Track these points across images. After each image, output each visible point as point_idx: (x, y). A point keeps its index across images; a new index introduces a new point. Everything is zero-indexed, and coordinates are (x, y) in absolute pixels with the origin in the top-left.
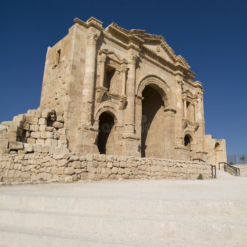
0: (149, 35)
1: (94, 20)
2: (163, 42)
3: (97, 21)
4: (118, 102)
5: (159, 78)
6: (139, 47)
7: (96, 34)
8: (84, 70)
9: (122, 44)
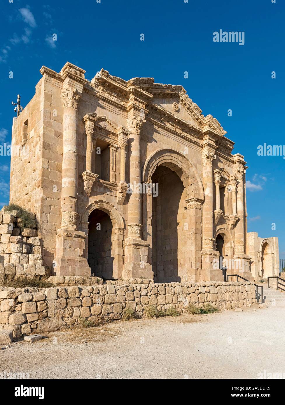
0: (160, 85)
1: (71, 67)
2: (183, 96)
3: (75, 69)
4: (116, 193)
5: (178, 153)
6: (144, 106)
7: (75, 90)
8: (62, 149)
9: (118, 104)
